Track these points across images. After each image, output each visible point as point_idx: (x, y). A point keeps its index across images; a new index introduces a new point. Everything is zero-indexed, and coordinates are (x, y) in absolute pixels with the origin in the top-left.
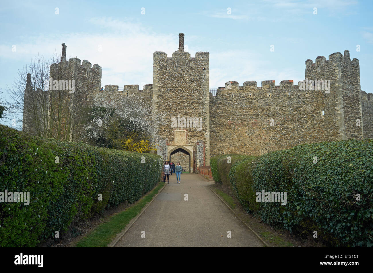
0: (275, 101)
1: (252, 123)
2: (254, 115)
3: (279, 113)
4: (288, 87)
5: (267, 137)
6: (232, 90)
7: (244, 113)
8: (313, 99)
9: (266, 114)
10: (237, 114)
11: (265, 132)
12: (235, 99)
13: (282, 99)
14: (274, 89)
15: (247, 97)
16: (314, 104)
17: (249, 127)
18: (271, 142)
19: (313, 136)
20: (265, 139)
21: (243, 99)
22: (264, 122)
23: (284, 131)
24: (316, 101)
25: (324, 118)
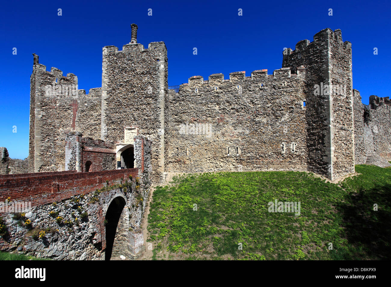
0: (245, 94)
1: (218, 119)
2: (220, 110)
3: (250, 107)
4: (261, 77)
5: (235, 134)
6: (195, 85)
7: (209, 108)
8: (291, 89)
9: (234, 109)
10: (201, 110)
11: (232, 128)
12: (199, 94)
13: (253, 91)
14: (244, 80)
15: (213, 91)
16: (293, 94)
17: (214, 123)
18: (240, 139)
19: (291, 130)
20: (233, 135)
21: (208, 93)
22: (232, 117)
23: (255, 127)
24: (295, 91)
25: (305, 109)
